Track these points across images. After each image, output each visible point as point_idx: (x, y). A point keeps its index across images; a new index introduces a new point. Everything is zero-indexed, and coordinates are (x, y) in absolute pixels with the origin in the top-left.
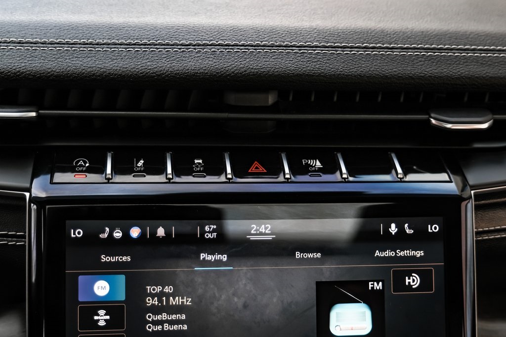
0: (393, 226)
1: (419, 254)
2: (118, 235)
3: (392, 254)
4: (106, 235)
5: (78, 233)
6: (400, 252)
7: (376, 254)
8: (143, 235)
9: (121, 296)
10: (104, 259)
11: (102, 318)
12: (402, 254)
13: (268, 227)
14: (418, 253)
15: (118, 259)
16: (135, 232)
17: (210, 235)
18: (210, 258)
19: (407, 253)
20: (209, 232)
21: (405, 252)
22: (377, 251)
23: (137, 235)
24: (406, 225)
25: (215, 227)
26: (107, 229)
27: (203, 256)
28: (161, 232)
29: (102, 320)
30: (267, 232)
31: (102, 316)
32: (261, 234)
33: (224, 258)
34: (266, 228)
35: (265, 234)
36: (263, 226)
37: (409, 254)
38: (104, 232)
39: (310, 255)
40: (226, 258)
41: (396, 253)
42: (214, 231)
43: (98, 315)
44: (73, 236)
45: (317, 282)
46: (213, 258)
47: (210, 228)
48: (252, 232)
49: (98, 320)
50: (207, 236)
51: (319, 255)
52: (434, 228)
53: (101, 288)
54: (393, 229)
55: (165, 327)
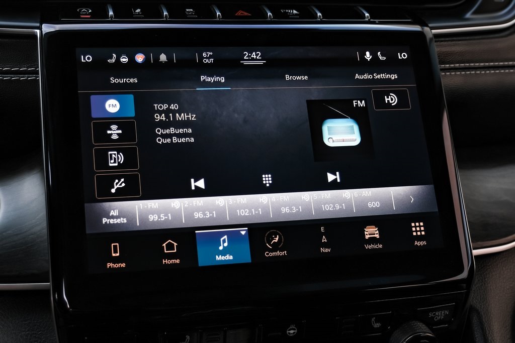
0: (368, 53)
1: (394, 77)
2: (124, 60)
3: (370, 77)
4: (114, 61)
5: (88, 59)
6: (377, 75)
7: (356, 77)
8: (147, 60)
9: (131, 113)
10: (113, 80)
11: (115, 132)
12: (378, 76)
13: (259, 54)
14: (392, 76)
15: (126, 80)
16: (140, 58)
17: (207, 61)
18: (209, 79)
19: (383, 76)
20: (207, 58)
21: (381, 75)
22: (357, 75)
23: (141, 61)
24: (379, 53)
25: (211, 54)
26: (115, 55)
27: (202, 78)
28: (163, 58)
29: (114, 134)
30: (258, 58)
31: (114, 130)
32: (253, 59)
33: (223, 80)
34: (257, 55)
35: (256, 60)
36: (254, 53)
37: (385, 76)
38: (111, 58)
39: (299, 78)
40: (224, 80)
41: (373, 76)
42: (211, 57)
43: (111, 129)
44: (83, 61)
45: (307, 101)
46: (213, 80)
47: (207, 54)
48: (245, 58)
49: (111, 134)
50: (205, 61)
51: (306, 78)
52: (403, 56)
53: (112, 106)
54: (368, 56)
55: (174, 140)
